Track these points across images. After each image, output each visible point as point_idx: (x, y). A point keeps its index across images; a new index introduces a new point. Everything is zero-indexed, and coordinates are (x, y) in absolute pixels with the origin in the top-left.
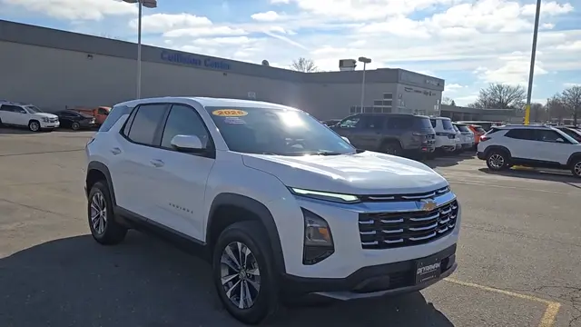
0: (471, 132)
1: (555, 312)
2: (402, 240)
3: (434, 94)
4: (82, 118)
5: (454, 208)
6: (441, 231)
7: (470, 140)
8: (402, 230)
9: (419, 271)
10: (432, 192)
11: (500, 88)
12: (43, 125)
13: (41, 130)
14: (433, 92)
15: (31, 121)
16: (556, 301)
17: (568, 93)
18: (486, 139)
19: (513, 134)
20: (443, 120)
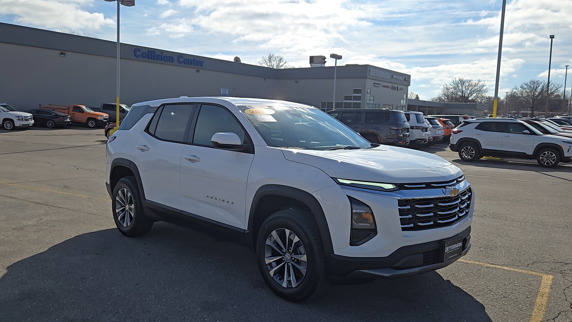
0: (440, 125)
1: (550, 282)
2: (432, 223)
3: (401, 89)
4: (57, 116)
5: (470, 194)
6: (461, 215)
7: (440, 133)
8: (432, 214)
9: (447, 249)
10: (454, 180)
11: (462, 82)
12: (17, 123)
13: (15, 129)
14: (400, 87)
15: (5, 120)
16: (547, 273)
17: (525, 87)
18: (458, 132)
19: (483, 127)
20: (416, 114)
